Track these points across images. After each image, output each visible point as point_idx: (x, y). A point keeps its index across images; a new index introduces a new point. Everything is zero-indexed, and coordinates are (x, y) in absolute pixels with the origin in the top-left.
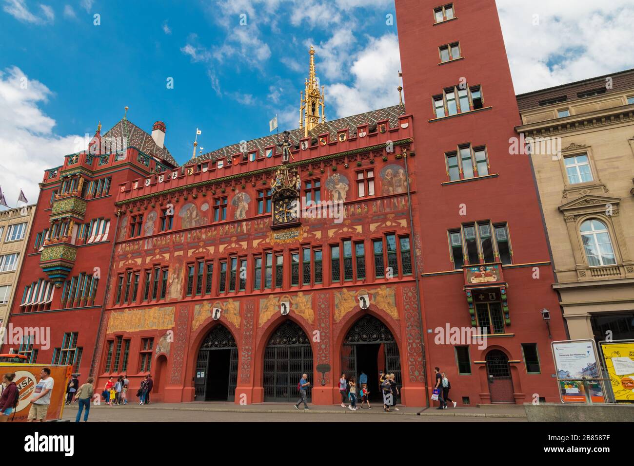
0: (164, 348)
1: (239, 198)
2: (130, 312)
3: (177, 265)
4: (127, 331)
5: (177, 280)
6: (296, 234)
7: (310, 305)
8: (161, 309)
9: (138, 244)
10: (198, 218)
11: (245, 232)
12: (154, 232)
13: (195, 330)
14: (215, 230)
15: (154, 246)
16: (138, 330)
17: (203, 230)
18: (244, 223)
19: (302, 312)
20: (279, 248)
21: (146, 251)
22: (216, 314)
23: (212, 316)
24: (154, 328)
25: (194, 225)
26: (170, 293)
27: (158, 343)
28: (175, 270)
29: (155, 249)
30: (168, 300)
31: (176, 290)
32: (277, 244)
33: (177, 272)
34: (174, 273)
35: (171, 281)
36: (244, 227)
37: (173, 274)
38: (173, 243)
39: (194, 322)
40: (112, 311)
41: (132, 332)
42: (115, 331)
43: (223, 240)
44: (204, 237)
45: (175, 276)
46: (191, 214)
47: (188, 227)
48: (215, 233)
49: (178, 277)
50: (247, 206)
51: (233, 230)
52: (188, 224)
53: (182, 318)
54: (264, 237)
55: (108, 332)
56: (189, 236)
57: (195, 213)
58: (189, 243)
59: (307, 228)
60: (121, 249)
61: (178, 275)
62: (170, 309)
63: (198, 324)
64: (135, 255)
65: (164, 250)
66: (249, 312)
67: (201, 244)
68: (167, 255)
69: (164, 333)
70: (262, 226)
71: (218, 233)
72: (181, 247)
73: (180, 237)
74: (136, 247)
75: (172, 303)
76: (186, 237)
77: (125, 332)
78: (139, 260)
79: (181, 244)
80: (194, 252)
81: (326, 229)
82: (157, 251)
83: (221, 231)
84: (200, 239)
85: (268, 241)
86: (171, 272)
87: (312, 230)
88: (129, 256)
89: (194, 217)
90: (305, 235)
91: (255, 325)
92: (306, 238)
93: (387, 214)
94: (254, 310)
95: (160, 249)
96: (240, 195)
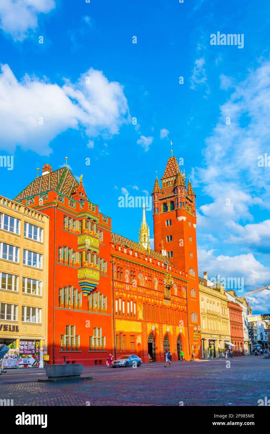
0: (139, 341)
1: (155, 280)
2: (124, 321)
3: (140, 303)
5: (140, 311)
7: (172, 330)
8: (137, 322)
11: (158, 296)
12: (129, 282)
13: (148, 334)
14: (150, 291)
15: (130, 289)
16: (128, 331)
17: (147, 289)
18: (157, 292)
19: (171, 332)
20: (166, 307)
21: (127, 291)
23: (152, 329)
24: (135, 331)
25: (143, 286)
26: (139, 316)
27: (137, 338)
29: (131, 292)
30: (138, 319)
31: (141, 315)
32: (165, 305)
34: (139, 306)
35: (138, 311)
36: (157, 294)
38: (138, 291)
39: (147, 330)
40: (116, 319)
41: (126, 332)
42: (119, 330)
43: (152, 297)
45: (140, 308)
46: (142, 279)
47: (142, 286)
49: (141, 309)
50: (157, 285)
51: (154, 294)
52: (142, 284)
53: (144, 328)
54: (162, 301)
55: (116, 330)
56: (143, 290)
57: (143, 279)
58: (143, 294)
59: (171, 302)
60: (116, 284)
61: (141, 308)
62: (140, 323)
63: (149, 331)
64: (122, 291)
65: (134, 293)
66: (161, 329)
67: (147, 296)
68: (136, 297)
69: (138, 334)
70: (161, 296)
71: (151, 293)
72: (140, 294)
73: (140, 289)
74: (123, 286)
75: (140, 321)
76: (142, 290)
77: (124, 331)
78: (125, 295)
79: (140, 293)
80: (145, 299)
81: (174, 304)
82: (132, 293)
83: (152, 293)
84: (146, 293)
85: (163, 303)
86: (138, 306)
87: (172, 303)
88: (120, 290)
89: (143, 281)
90: (170, 304)
91: (162, 334)
92: (171, 305)
93: (183, 304)
94: (162, 329)
95: (133, 292)
96: (155, 278)
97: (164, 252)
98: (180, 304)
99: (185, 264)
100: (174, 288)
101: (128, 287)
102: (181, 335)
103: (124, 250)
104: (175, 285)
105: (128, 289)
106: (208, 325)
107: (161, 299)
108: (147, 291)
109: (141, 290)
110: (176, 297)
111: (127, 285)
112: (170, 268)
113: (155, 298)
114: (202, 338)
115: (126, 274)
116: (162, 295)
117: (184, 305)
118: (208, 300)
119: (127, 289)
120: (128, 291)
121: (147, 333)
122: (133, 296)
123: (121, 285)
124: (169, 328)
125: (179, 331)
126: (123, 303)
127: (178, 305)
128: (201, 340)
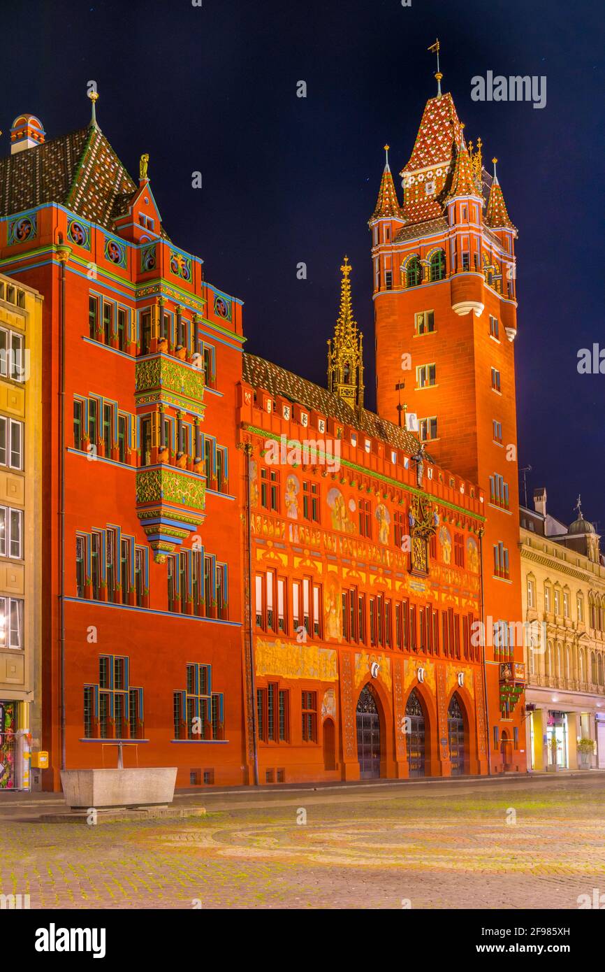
0: (330, 709)
1: (381, 511)
2: (282, 645)
3: (333, 587)
4: (284, 677)
5: (334, 611)
6: (424, 588)
7: (433, 676)
8: (322, 650)
9: (280, 526)
10: (347, 519)
11: (389, 565)
12: (298, 515)
13: (357, 688)
15: (302, 541)
16: (296, 677)
18: (388, 552)
19: (429, 681)
21: (292, 545)
22: (374, 670)
23: (370, 672)
24: (316, 678)
25: (344, 529)
26: (329, 628)
27: (322, 701)
28: (330, 592)
29: (304, 548)
30: (327, 639)
31: (335, 626)
32: (412, 595)
33: (333, 599)
34: (330, 598)
35: (328, 611)
36: (388, 558)
37: (329, 600)
38: (325, 548)
39: (356, 677)
40: (258, 637)
41: (290, 679)
42: (267, 673)
43: (372, 568)
44: (355, 554)
45: (332, 603)
46: (340, 508)
47: (339, 529)
48: (364, 552)
49: (335, 606)
50: (388, 528)
51: (379, 557)
52: (338, 524)
53: (345, 668)
54: (403, 581)
55: (257, 675)
56: (341, 544)
57: (343, 508)
58: (342, 557)
59: (430, 583)
60: (256, 524)
61: (335, 603)
62: (331, 653)
63: (359, 679)
64: (277, 545)
65: (315, 554)
66: (397, 673)
67: (354, 564)
68: (319, 565)
69: (327, 686)
70: (401, 564)
71: (367, 555)
72: (334, 558)
73: (332, 541)
74: (278, 531)
75: (333, 644)
76: (338, 544)
77: (281, 677)
78: (284, 558)
79: (334, 555)
80: (348, 573)
81: (440, 592)
82: (307, 552)
83: (370, 553)
84: (351, 555)
85: (405, 586)
86: (326, 595)
87: (432, 588)
88: (270, 543)
89: (343, 515)
90: (429, 592)
91: (402, 690)
92: (430, 596)
93: (469, 592)
94: (401, 672)
95: (310, 550)
96: (382, 507)
97: (411, 421)
98: (459, 591)
99: (476, 460)
100: (442, 539)
101: (296, 531)
102: (460, 693)
103: (284, 411)
104: (444, 529)
105: (297, 541)
106: (546, 663)
107: (400, 575)
108: (357, 548)
109: (335, 545)
110: (446, 570)
111: (291, 527)
112: (430, 474)
113: (381, 571)
114: (527, 703)
115: (288, 490)
116: (403, 562)
117: (471, 595)
118: (547, 580)
119: (291, 540)
120: (297, 546)
121: (352, 685)
122: (312, 562)
123: (271, 528)
124: (423, 670)
125: (455, 681)
126: (280, 584)
127: (453, 595)
128: (522, 709)
